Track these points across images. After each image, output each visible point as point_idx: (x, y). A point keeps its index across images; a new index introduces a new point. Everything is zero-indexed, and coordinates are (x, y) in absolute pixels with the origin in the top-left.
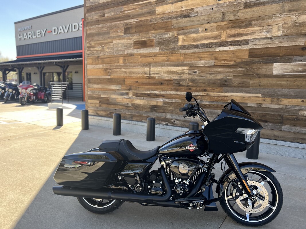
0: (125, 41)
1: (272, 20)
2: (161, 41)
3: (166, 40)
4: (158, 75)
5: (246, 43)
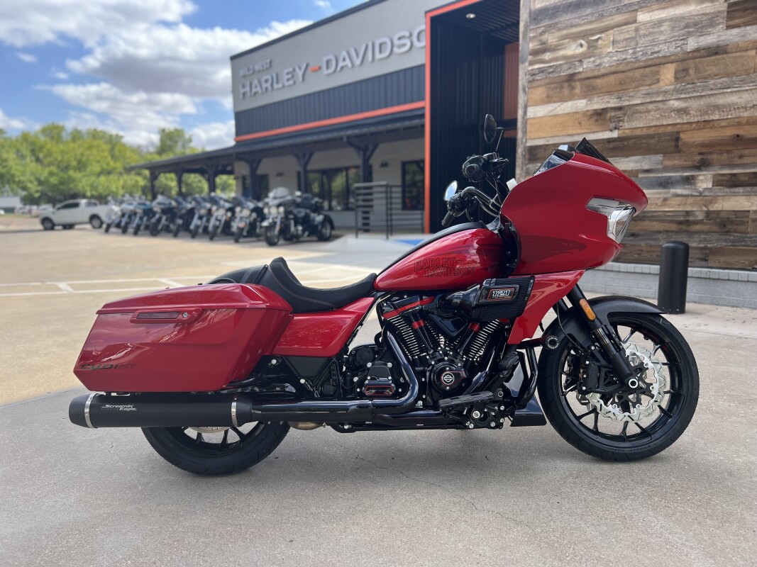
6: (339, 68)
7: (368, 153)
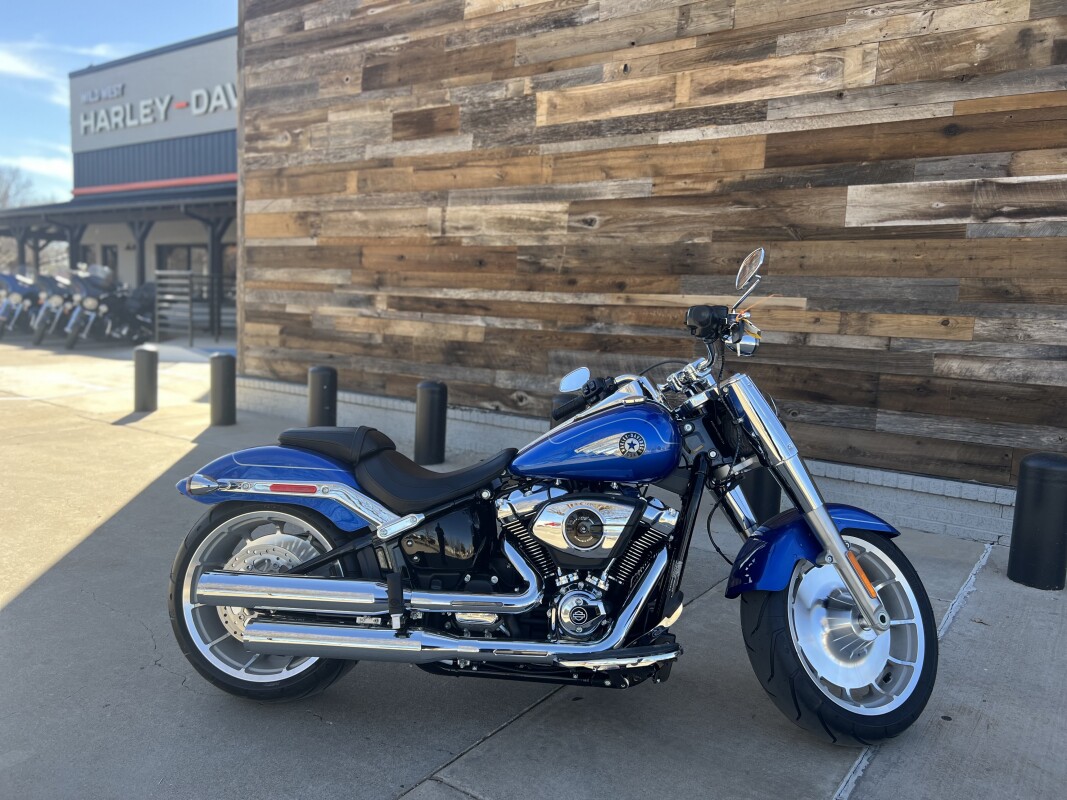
0: (366, 115)
1: (845, 29)
2: (481, 112)
3: (496, 109)
4: (469, 234)
5: (757, 112)
6: (212, 109)
7: (219, 228)
